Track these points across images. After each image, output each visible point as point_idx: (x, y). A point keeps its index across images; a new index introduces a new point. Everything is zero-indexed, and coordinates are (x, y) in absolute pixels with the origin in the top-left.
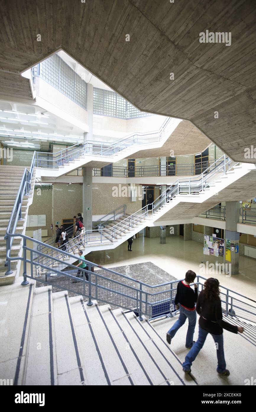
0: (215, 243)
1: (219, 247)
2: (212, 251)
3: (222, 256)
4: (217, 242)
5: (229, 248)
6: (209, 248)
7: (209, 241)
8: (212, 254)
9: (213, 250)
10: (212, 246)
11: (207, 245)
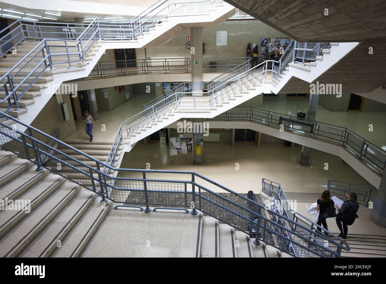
0: (182, 142)
1: (187, 145)
2: (180, 151)
3: (191, 152)
4: (185, 141)
5: (199, 144)
6: (176, 149)
7: (176, 142)
8: (180, 153)
9: (181, 149)
10: (180, 146)
11: (174, 147)
